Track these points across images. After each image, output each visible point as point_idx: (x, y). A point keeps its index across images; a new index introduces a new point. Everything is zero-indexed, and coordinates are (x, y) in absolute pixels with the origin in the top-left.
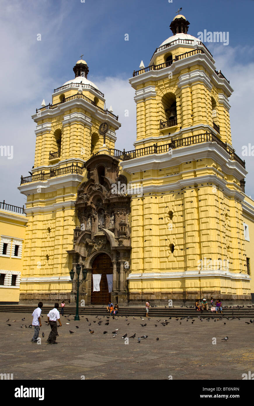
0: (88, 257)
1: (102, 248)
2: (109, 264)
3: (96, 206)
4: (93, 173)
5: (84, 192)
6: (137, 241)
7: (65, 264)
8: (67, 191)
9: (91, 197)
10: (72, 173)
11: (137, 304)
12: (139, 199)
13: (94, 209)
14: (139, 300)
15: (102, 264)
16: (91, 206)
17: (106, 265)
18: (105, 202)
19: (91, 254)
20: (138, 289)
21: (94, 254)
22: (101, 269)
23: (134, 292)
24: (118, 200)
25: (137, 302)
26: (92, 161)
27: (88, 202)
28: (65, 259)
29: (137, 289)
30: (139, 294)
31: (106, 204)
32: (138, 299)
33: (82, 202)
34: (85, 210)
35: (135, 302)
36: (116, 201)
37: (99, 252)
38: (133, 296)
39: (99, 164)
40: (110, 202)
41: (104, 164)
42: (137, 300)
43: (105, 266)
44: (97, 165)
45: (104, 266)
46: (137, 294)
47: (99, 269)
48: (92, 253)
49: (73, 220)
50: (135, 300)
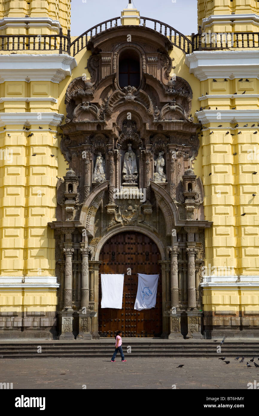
0: (99, 238)
1: (134, 221)
2: (142, 254)
3: (120, 133)
4: (109, 62)
5: (93, 98)
6: (225, 214)
7: (38, 250)
8: (36, 89)
9: (115, 112)
10: (61, 52)
11: (232, 335)
12: (228, 133)
13: (116, 139)
14: (233, 327)
15: (122, 254)
16: (111, 131)
17: (133, 256)
18: (150, 126)
19: (106, 232)
20: (231, 305)
21: (112, 232)
22: (123, 264)
23: (224, 311)
24: (182, 128)
25: (230, 330)
26: (112, 36)
27: (107, 123)
28: (39, 238)
29: (228, 306)
30: (234, 315)
31: (149, 131)
32: (234, 323)
33: (86, 120)
34: (91, 137)
35: (226, 330)
36: (177, 129)
37: (125, 229)
38: (221, 318)
39: (124, 46)
40: (164, 129)
41: (138, 47)
42: (230, 327)
43: (132, 259)
44: (120, 47)
45: (129, 259)
46: (230, 314)
47: (115, 264)
48: (110, 230)
49: (52, 156)
50: (225, 327)
